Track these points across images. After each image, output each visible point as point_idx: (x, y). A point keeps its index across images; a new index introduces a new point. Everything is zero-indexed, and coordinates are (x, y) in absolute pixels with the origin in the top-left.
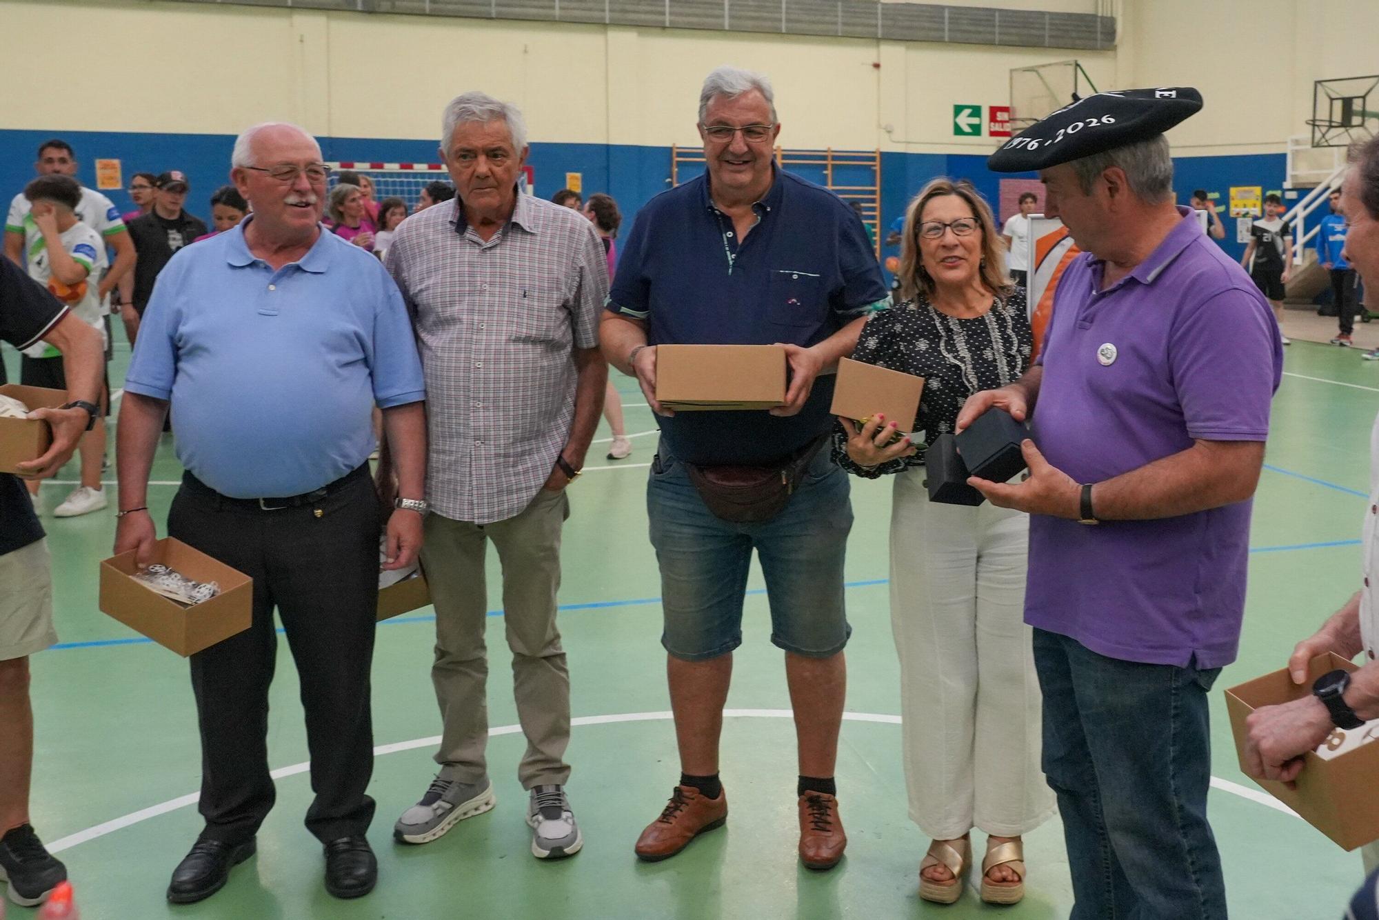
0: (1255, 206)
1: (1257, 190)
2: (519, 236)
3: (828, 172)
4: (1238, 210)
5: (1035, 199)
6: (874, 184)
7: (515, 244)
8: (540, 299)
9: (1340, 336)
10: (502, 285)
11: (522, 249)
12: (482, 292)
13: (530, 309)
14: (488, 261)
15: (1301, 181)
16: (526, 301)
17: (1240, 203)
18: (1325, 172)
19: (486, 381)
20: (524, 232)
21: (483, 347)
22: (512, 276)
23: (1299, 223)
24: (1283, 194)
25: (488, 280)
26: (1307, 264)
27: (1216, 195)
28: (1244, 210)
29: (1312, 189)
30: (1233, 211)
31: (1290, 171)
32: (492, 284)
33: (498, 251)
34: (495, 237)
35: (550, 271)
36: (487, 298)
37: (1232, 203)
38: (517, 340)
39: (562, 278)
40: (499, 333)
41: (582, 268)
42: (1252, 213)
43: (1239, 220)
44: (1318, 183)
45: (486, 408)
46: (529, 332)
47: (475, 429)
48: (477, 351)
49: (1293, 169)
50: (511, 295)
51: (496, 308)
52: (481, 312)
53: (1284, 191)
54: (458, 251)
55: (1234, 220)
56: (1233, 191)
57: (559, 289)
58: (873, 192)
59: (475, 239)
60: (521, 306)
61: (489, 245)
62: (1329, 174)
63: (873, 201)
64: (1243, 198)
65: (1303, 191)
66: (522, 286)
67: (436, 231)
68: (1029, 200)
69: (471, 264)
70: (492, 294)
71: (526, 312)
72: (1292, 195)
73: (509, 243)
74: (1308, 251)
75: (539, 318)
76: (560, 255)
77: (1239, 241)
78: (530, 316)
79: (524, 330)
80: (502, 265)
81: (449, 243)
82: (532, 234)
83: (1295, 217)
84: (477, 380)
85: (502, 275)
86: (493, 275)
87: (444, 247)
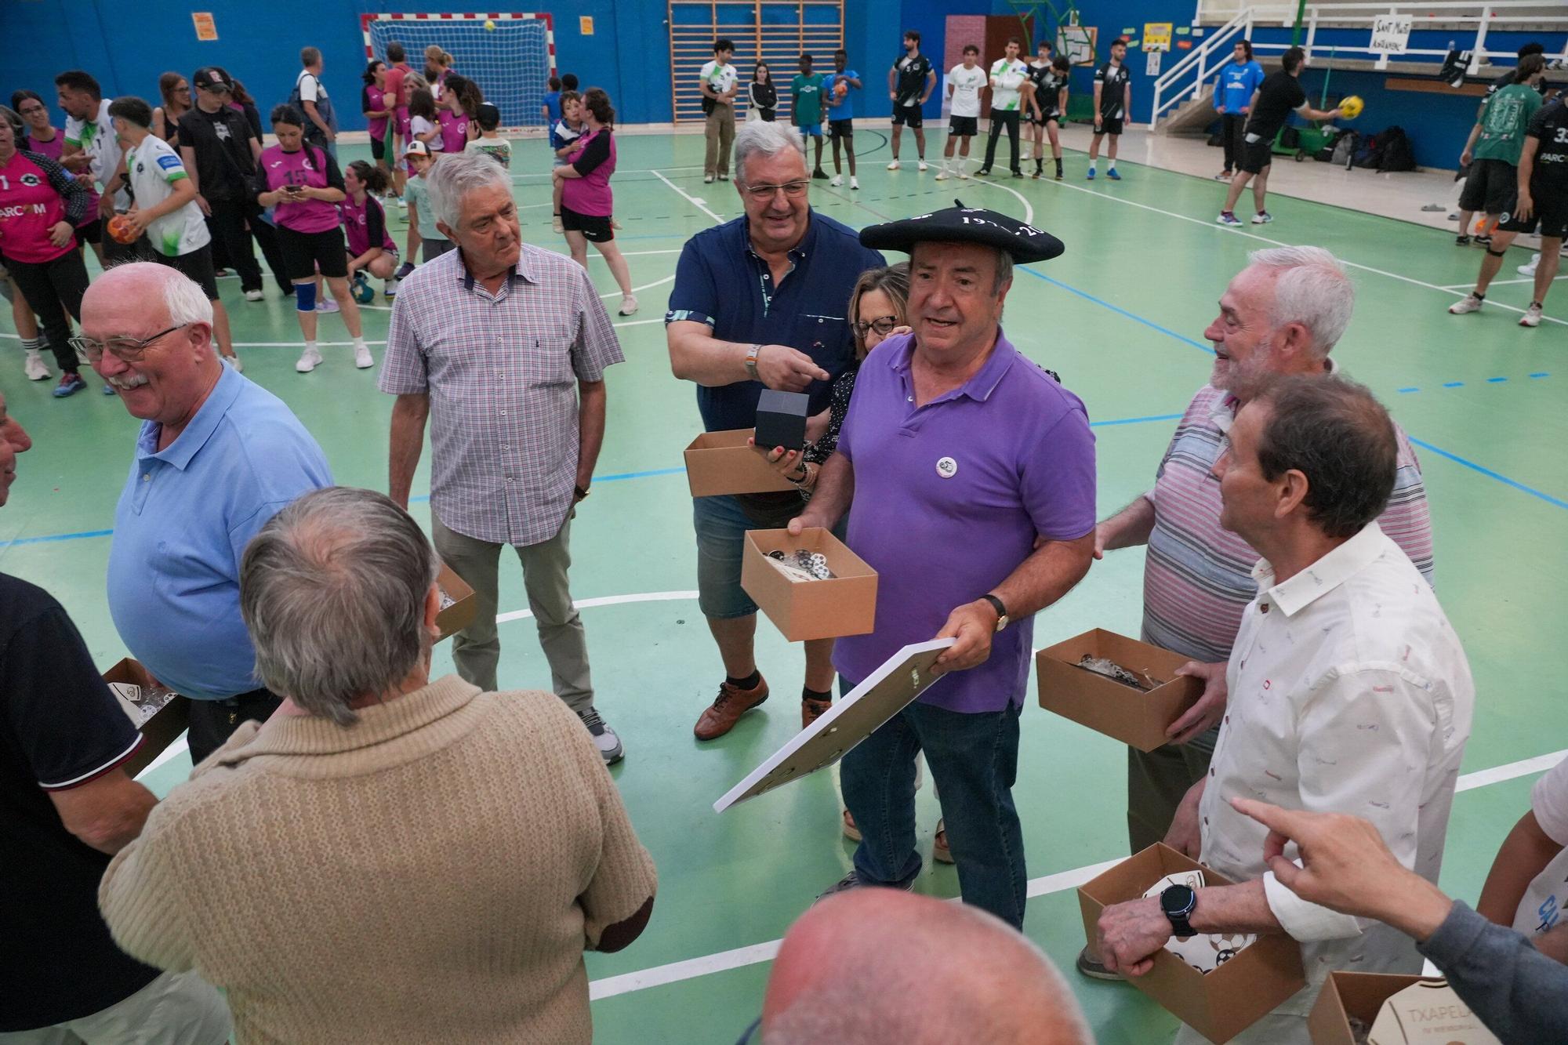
0: (1165, 41)
1: (1169, 27)
2: (524, 287)
3: (800, 12)
4: (1149, 45)
5: (976, 51)
6: (839, 23)
7: (520, 295)
8: (552, 348)
9: (1224, 173)
10: (515, 336)
11: (528, 300)
12: (498, 345)
13: (544, 357)
14: (499, 314)
15: (1208, 19)
16: (539, 351)
17: (1152, 38)
18: (1233, 11)
19: (511, 426)
20: (527, 283)
21: (505, 396)
22: (523, 327)
23: (1202, 60)
24: (1191, 32)
25: (501, 332)
26: (1204, 98)
27: (1132, 31)
28: (1154, 45)
29: (1218, 28)
30: (1146, 45)
31: (1199, 10)
32: (505, 336)
33: (507, 304)
34: (501, 290)
35: (556, 319)
36: (503, 350)
37: (1145, 38)
38: (534, 386)
39: (567, 324)
40: (518, 382)
41: (582, 313)
42: (1161, 48)
43: (1150, 54)
44: (1226, 22)
45: (514, 450)
46: (545, 379)
47: (506, 468)
48: (501, 400)
49: (1203, 8)
50: (525, 346)
51: (512, 359)
52: (499, 364)
53: (1192, 28)
54: (469, 306)
55: (1146, 54)
56: (1148, 27)
57: (565, 336)
58: (838, 30)
59: (485, 293)
60: (535, 355)
61: (498, 299)
62: (1235, 15)
63: (838, 38)
64: (1155, 34)
65: (1209, 29)
66: (534, 336)
67: (443, 288)
68: (971, 52)
69: (484, 319)
70: (507, 346)
71: (540, 360)
72: (1198, 33)
73: (515, 295)
74: (1206, 87)
75: (553, 365)
76: (562, 302)
77: (1148, 74)
78: (544, 364)
79: (540, 378)
80: (513, 318)
81: (458, 298)
82: (534, 284)
83: (1199, 55)
84: (503, 427)
85: (514, 327)
86: (505, 328)
87: (455, 303)
